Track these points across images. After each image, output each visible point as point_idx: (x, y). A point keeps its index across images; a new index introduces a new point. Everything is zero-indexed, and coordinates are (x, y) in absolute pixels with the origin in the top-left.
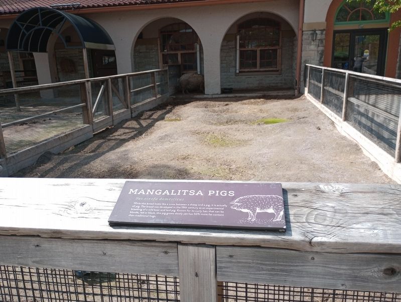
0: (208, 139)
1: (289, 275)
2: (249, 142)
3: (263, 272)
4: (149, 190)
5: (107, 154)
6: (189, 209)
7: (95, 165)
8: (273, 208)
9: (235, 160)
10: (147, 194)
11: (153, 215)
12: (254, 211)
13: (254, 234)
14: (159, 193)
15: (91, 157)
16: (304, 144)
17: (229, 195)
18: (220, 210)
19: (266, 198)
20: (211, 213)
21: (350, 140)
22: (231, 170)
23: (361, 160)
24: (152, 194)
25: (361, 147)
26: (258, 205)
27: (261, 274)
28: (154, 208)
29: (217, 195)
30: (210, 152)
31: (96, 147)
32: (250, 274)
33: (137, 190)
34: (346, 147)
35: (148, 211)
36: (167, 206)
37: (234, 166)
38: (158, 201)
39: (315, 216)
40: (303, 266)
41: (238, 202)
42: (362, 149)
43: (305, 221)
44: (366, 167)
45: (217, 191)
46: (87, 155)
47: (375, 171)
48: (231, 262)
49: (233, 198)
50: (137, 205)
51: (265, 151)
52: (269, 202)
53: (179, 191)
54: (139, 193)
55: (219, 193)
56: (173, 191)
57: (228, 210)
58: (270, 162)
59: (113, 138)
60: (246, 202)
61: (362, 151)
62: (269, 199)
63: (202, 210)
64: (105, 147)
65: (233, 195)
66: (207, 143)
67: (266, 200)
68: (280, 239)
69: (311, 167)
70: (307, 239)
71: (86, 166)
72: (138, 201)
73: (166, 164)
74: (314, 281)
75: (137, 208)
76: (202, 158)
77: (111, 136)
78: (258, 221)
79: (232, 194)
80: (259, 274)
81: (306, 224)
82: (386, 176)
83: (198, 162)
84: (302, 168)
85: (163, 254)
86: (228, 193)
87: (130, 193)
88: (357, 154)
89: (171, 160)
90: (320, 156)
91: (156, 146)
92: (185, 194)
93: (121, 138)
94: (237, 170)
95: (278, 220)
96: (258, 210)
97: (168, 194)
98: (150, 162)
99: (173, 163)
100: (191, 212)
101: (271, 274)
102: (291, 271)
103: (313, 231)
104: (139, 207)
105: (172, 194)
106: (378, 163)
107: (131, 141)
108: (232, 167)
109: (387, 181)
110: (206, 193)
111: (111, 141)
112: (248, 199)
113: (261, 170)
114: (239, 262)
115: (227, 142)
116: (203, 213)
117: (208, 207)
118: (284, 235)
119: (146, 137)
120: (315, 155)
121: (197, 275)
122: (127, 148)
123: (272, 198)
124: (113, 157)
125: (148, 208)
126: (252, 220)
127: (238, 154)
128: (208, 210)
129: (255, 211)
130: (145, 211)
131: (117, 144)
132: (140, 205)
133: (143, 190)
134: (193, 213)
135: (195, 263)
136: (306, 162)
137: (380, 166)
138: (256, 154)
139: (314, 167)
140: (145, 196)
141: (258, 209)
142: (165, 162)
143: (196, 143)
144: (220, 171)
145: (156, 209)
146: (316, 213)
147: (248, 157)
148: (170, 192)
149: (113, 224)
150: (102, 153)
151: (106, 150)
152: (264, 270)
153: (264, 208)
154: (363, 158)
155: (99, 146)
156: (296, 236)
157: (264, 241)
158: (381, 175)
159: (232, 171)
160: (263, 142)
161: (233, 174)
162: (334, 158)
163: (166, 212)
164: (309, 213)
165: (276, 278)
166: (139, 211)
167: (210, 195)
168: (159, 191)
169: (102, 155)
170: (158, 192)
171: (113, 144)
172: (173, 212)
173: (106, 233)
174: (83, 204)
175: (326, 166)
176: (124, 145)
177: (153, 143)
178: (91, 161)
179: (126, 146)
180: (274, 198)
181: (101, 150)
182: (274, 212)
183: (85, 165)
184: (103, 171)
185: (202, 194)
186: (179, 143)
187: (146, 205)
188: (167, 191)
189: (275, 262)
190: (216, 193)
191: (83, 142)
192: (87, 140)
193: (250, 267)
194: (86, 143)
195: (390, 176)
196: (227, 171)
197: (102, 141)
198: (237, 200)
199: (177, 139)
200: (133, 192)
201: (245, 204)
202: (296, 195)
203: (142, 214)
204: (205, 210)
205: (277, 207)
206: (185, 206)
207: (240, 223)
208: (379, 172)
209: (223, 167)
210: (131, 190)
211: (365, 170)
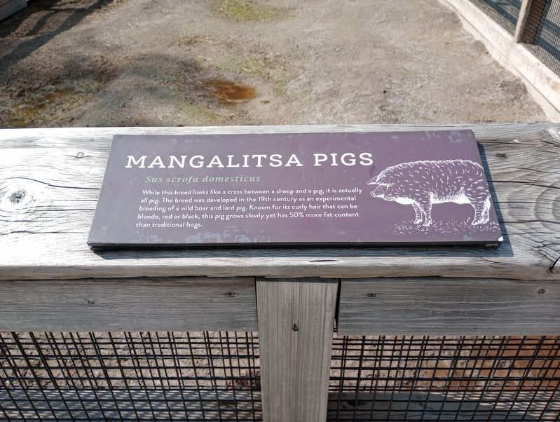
0: (225, 7)
1: (485, 320)
2: (292, 13)
3: (434, 318)
4: (173, 158)
5: (58, 36)
6: (278, 204)
7: (40, 58)
8: (467, 193)
9: (272, 43)
10: (171, 166)
11: (195, 221)
12: (425, 201)
13: (429, 255)
14: (197, 162)
15: (28, 44)
16: (377, 15)
17: (362, 163)
18: (347, 203)
19: (445, 168)
20: (329, 211)
21: (444, 7)
22: (267, 61)
23: (460, 39)
24: (182, 166)
25: (460, 18)
26: (431, 187)
27: (428, 321)
28: (193, 204)
29: (334, 164)
30: (230, 31)
31: (35, 25)
32: (407, 322)
33: (143, 158)
34: (439, 17)
35: (181, 213)
36: (226, 197)
37: (270, 55)
38: (200, 186)
39: (554, 205)
40: (518, 304)
41: (385, 180)
42: (462, 20)
43: (534, 218)
44: (468, 50)
45: (334, 155)
46: (23, 39)
47: (481, 57)
48: (371, 305)
49: (373, 171)
50: (150, 197)
51: (317, 27)
52: (453, 178)
53: (246, 157)
54: (151, 166)
55: (338, 160)
56: (230, 157)
57: (365, 200)
58: (326, 46)
59: (63, 7)
60: (402, 179)
61: (461, 24)
62: (453, 170)
63: (306, 203)
64: (51, 25)
65: (371, 162)
66: (223, 15)
67: (447, 173)
68: (489, 263)
69: (391, 53)
70: (546, 262)
71: (24, 60)
72: (153, 187)
73: (161, 53)
74: (532, 327)
75: (153, 205)
76: (218, 42)
77: (59, 3)
78: (438, 225)
79: (367, 159)
80: (425, 321)
81: (538, 225)
82: (496, 63)
83: (213, 49)
84: (376, 55)
85: (223, 298)
86: (358, 160)
87: (129, 166)
88: (454, 29)
89: (169, 46)
90: (402, 33)
91: (140, 20)
92: (259, 165)
93: (77, 8)
94: (276, 61)
95: (482, 221)
96: (434, 200)
97: (221, 166)
98: (134, 51)
99: (172, 51)
100: (282, 211)
101: (449, 320)
102: (492, 313)
103: (555, 240)
104: (156, 202)
105: (230, 165)
106: (485, 43)
107: (95, 13)
108: (267, 56)
109: (498, 71)
110: (308, 160)
111: (60, 13)
112: (405, 171)
113: (313, 60)
114: (387, 305)
115: (257, 12)
116: (309, 211)
117: (317, 195)
118: (496, 255)
119: (120, 4)
120: (394, 32)
121: (295, 328)
122: (90, 26)
123: (459, 167)
124: (69, 42)
125: (180, 205)
126: (424, 224)
127: (276, 32)
128: (321, 203)
129: (428, 200)
130: (174, 213)
131: (71, 18)
132: (160, 197)
133: (158, 157)
134: (287, 212)
135: (292, 309)
136: (382, 45)
137: (488, 47)
138: (304, 33)
139: (394, 53)
140: (166, 173)
141: (432, 195)
142: (159, 49)
143: (205, 15)
144: (250, 64)
145: (199, 205)
146: (554, 197)
147: (291, 38)
148: (225, 161)
149: (101, 249)
150: (49, 36)
151: (54, 29)
152: (436, 315)
153: (447, 193)
154: (463, 35)
155: (41, 23)
156: (522, 255)
157: (452, 268)
158: (489, 63)
159: (269, 63)
160: (313, 11)
161: (271, 68)
162: (421, 37)
163: (226, 213)
164: (539, 198)
165: (456, 326)
166: (159, 213)
167: (317, 164)
168: (199, 160)
169: (49, 40)
170: (195, 162)
171: (64, 19)
172: (240, 213)
173: (87, 269)
174: (17, 198)
175: (411, 50)
176: (84, 20)
177: (134, 15)
178: (31, 51)
179: (88, 22)
180: (462, 167)
181: (45, 30)
182: (469, 202)
183: (23, 58)
184: (57, 68)
185: (299, 164)
186: (177, 15)
187: (173, 197)
188: (216, 157)
189: (462, 300)
190: (330, 158)
191: (11, 17)
192: (17, 13)
193: (407, 311)
194: (17, 18)
195: (502, 63)
196: (261, 62)
197: (44, 13)
198: (381, 175)
199: (173, 8)
200: (136, 163)
201: (402, 184)
202: (504, 156)
203: (168, 221)
204: (313, 203)
205: (475, 187)
206: (266, 195)
207: (400, 233)
208: (485, 57)
209: (254, 56)
210: (131, 158)
211: (466, 55)
